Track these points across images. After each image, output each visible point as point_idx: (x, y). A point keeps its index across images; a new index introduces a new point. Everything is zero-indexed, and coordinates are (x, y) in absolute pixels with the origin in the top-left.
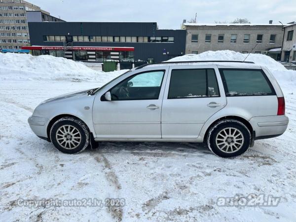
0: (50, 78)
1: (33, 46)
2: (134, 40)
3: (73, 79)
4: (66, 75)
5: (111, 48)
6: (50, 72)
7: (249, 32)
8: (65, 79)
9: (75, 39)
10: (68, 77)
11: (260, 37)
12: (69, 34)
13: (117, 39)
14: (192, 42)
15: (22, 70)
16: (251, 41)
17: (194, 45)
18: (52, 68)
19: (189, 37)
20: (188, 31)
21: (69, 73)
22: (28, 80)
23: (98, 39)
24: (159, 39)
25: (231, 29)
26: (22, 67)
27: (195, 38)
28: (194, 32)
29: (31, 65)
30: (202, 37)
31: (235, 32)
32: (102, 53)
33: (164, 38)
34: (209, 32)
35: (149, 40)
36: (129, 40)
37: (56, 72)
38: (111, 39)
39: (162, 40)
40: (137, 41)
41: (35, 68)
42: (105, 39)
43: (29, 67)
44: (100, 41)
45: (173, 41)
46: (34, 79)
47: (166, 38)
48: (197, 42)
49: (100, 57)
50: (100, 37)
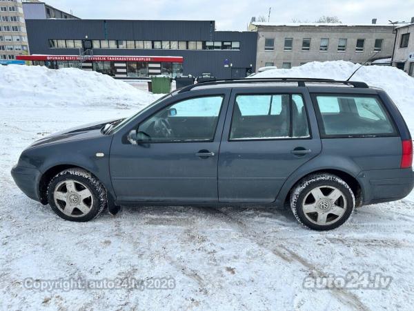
0: (81, 104)
1: (33, 55)
2: (183, 46)
3: (117, 104)
4: (105, 98)
5: (149, 58)
6: (79, 94)
7: (346, 35)
8: (106, 105)
9: (96, 45)
10: (108, 101)
11: (360, 43)
12: (87, 37)
13: (157, 45)
14: (266, 49)
15: (36, 91)
16: (348, 49)
17: (269, 54)
18: (82, 88)
19: (261, 42)
20: (260, 34)
21: (110, 96)
22: (47, 106)
23: (130, 45)
24: (219, 44)
25: (321, 31)
26: (35, 86)
27: (270, 43)
28: (269, 35)
29: (48, 84)
30: (279, 42)
31: (327, 35)
32: (135, 66)
33: (225, 44)
34: (290, 35)
35: (204, 46)
36: (174, 46)
37: (89, 94)
38: (148, 45)
39: (224, 47)
40: (187, 48)
41: (55, 88)
42: (140, 45)
43: (46, 86)
44: (133, 48)
45: (239, 48)
46: (58, 104)
47: (229, 44)
48: (272, 49)
49: (132, 70)
50: (133, 42)
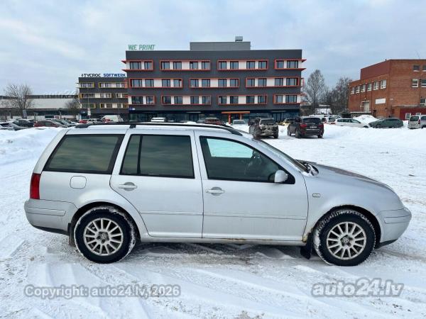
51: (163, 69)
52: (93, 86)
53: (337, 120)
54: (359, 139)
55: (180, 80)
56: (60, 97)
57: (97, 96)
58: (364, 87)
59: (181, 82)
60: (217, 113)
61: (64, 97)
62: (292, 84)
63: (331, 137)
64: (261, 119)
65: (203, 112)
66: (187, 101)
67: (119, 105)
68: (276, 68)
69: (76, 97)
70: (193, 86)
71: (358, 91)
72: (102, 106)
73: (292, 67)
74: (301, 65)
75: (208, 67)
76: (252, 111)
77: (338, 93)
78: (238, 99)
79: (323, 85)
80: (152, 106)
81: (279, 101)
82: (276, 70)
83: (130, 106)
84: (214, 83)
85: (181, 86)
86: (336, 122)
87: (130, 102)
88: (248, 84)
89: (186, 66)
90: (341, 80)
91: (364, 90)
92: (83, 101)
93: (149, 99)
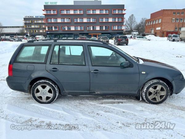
51: (61, 14)
52: (30, 22)
53: (136, 37)
54: (143, 45)
55: (69, 19)
56: (16, 27)
57: (33, 27)
58: (152, 22)
59: (70, 20)
60: (87, 34)
61: (18, 27)
62: (120, 20)
63: (132, 45)
64: (102, 37)
65: (80, 34)
66: (73, 28)
67: (43, 31)
68: (113, 13)
69: (23, 27)
70: (75, 22)
71: (149, 24)
72: (35, 31)
73: (120, 13)
74: (124, 12)
75: (82, 12)
76: (102, 33)
77: (141, 25)
78: (96, 28)
79: (135, 21)
80: (57, 31)
81: (114, 29)
82: (113, 14)
83: (47, 31)
84: (85, 20)
85: (70, 22)
86: (136, 38)
87: (47, 29)
88: (100, 21)
89: (72, 12)
90: (143, 19)
91: (152, 23)
92: (26, 29)
93: (55, 28)
